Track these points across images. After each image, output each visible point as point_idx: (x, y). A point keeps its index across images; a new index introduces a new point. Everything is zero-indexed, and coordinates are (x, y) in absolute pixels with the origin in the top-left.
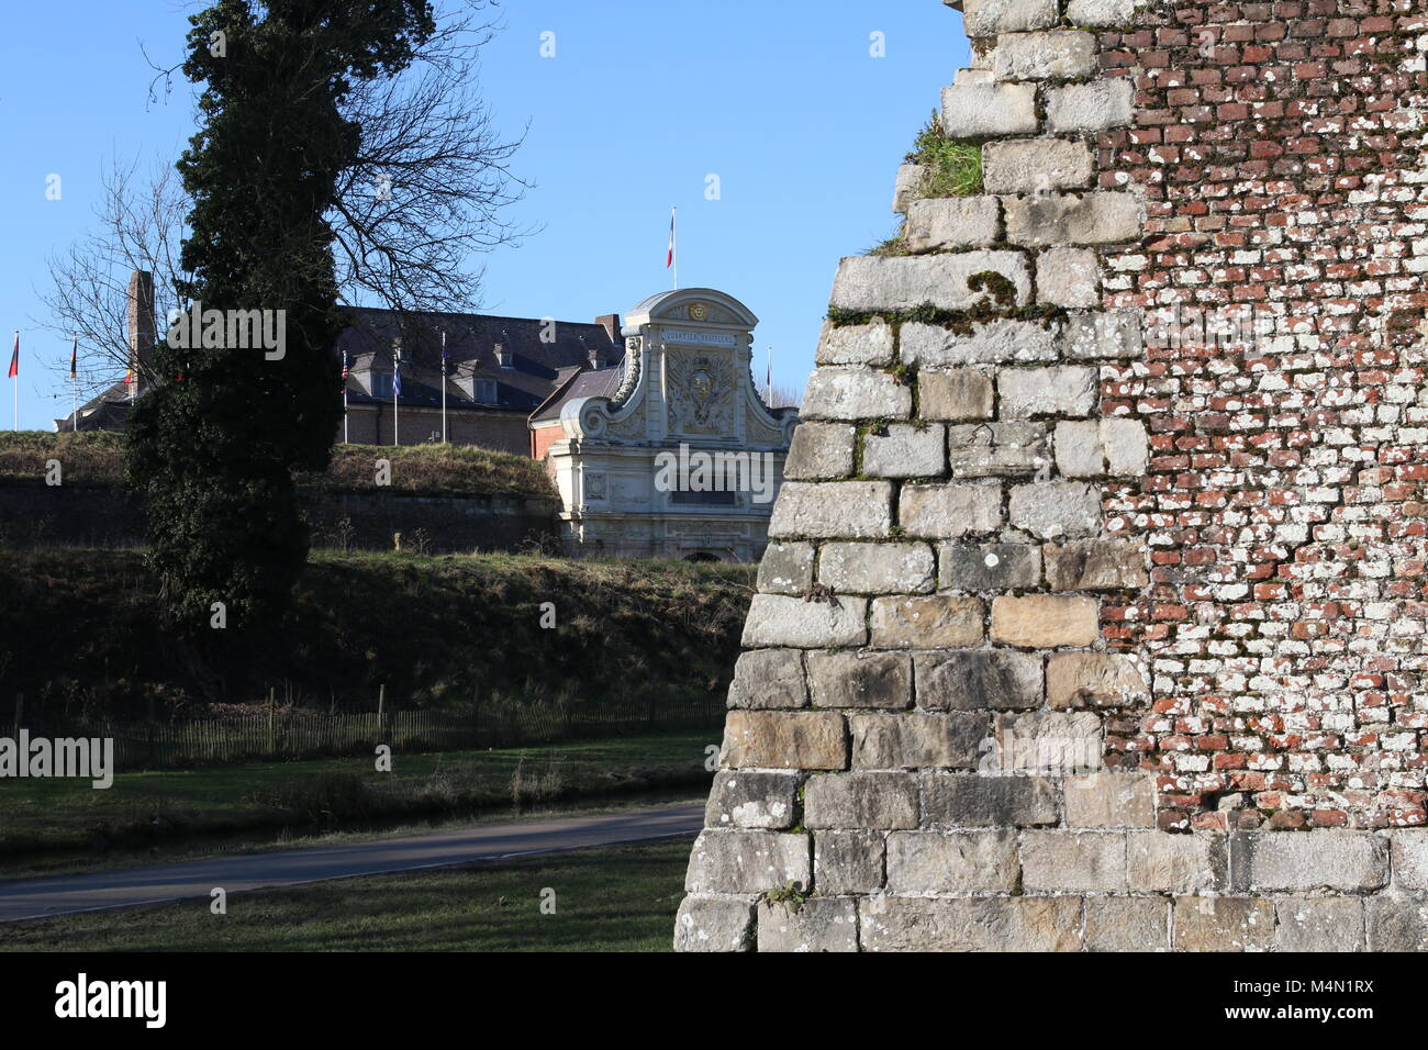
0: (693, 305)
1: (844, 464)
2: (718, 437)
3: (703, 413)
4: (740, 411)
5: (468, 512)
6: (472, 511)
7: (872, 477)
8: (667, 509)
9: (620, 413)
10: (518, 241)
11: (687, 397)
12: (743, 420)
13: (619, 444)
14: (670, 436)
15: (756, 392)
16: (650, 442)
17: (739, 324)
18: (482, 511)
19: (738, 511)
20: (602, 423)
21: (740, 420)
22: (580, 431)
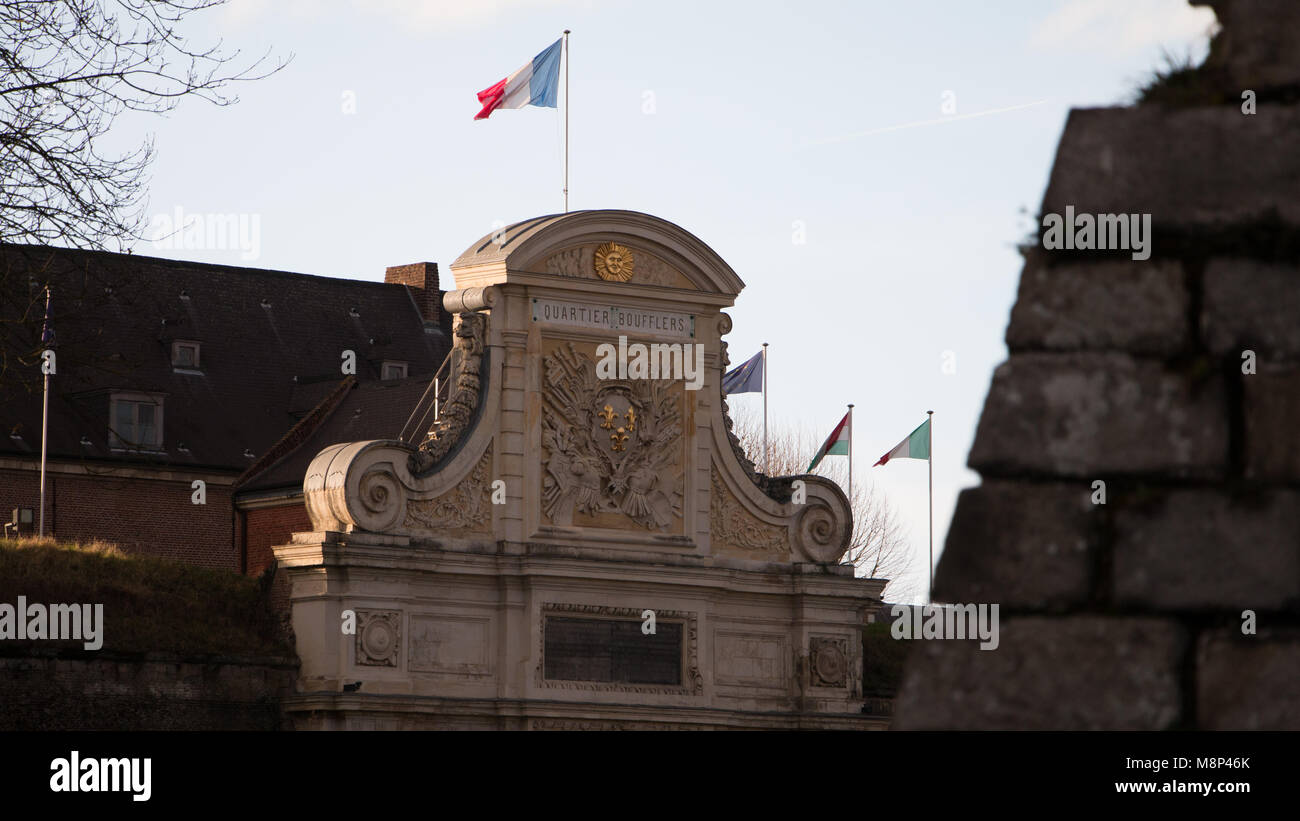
0: (602, 245)
1: (1070, 579)
2: (650, 537)
3: (618, 483)
4: (700, 480)
5: (88, 691)
6: (97, 687)
7: (1136, 608)
8: (535, 692)
9: (435, 479)
10: (228, 90)
11: (582, 448)
12: (705, 500)
13: (437, 548)
14: (546, 533)
15: (734, 441)
16: (501, 544)
17: (701, 291)
18: (122, 689)
19: (690, 701)
20: (396, 501)
21: (698, 500)
22: (346, 516)
